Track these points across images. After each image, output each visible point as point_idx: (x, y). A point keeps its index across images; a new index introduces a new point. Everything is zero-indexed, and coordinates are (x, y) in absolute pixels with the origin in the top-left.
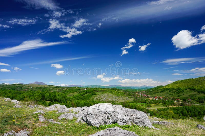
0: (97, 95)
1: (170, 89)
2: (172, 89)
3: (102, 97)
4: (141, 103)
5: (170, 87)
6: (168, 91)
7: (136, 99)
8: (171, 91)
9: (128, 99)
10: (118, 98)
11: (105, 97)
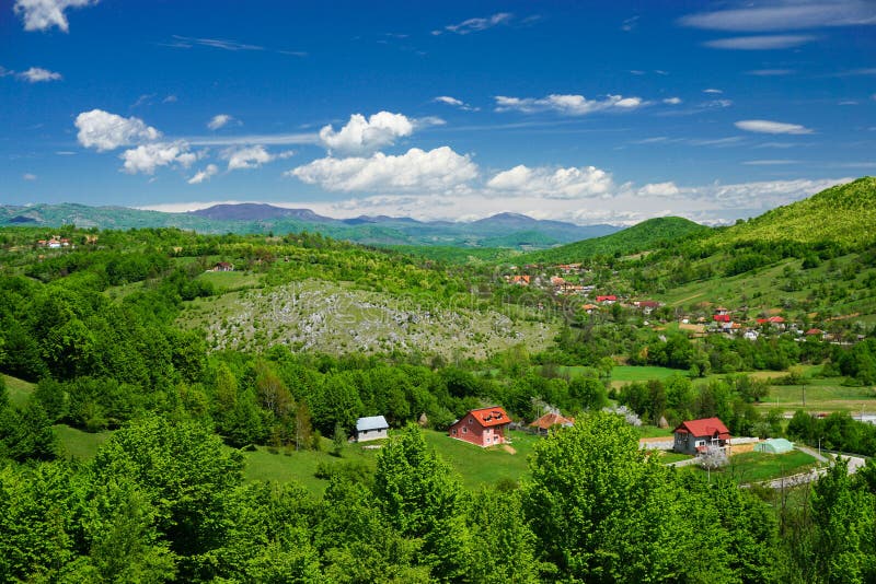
0: (232, 301)
1: (806, 249)
2: (820, 247)
3: (285, 315)
4: (632, 362)
5: (803, 231)
6: (794, 264)
7: (574, 334)
8: (815, 266)
9: (513, 335)
10: (424, 322)
11: (315, 318)
